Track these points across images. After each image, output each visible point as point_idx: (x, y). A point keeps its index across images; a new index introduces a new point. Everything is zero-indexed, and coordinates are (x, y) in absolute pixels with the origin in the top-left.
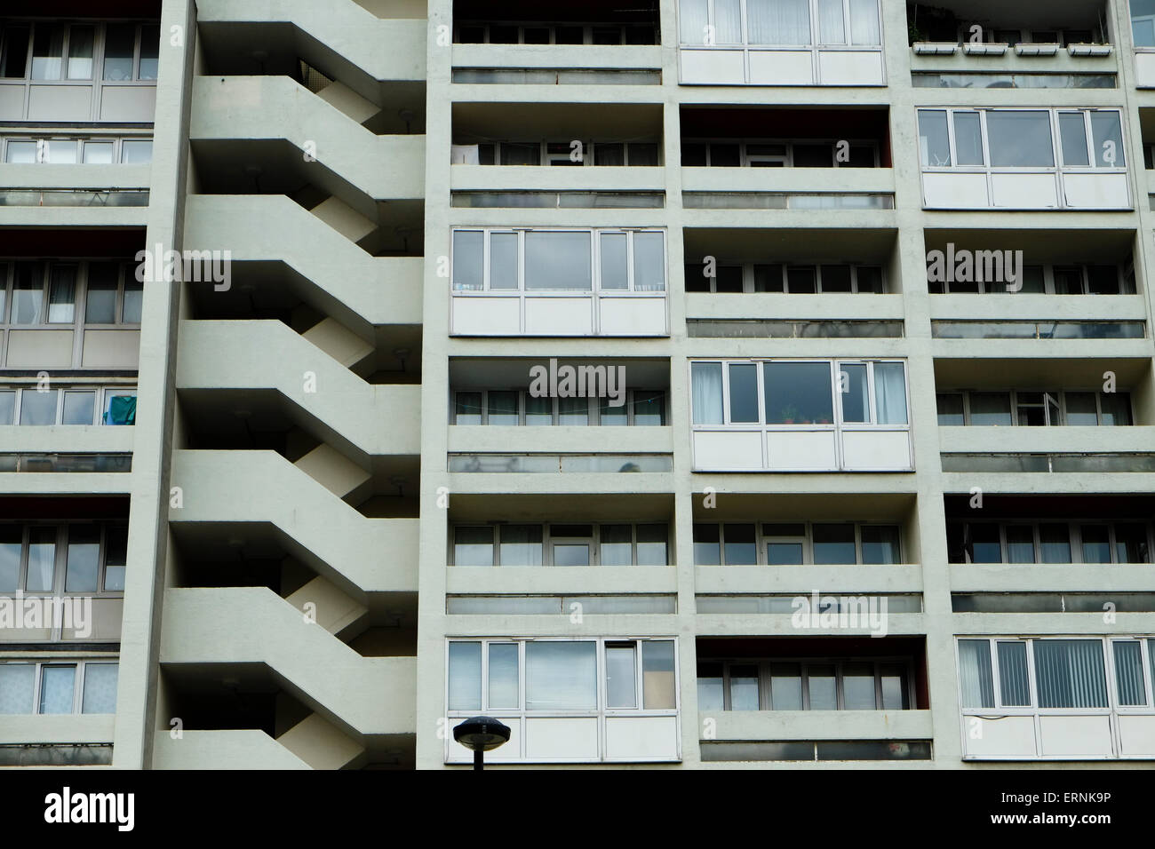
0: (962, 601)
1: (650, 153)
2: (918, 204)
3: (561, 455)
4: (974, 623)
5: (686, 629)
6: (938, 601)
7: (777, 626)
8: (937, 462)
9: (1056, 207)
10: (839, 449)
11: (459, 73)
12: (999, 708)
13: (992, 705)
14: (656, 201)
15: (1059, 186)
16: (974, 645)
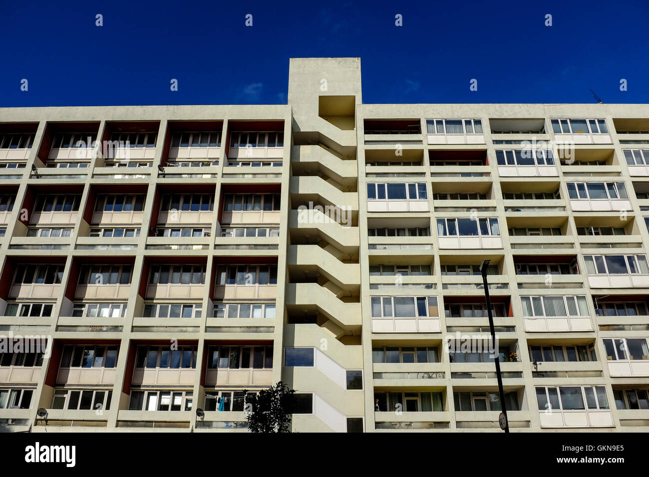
0: (520, 285)
1: (419, 163)
2: (498, 175)
3: (400, 245)
4: (525, 292)
5: (440, 294)
6: (513, 286)
7: (467, 293)
8: (510, 246)
9: (537, 176)
10: (481, 243)
11: (366, 142)
12: (534, 317)
13: (532, 315)
14: (423, 175)
15: (537, 170)
16: (525, 298)
